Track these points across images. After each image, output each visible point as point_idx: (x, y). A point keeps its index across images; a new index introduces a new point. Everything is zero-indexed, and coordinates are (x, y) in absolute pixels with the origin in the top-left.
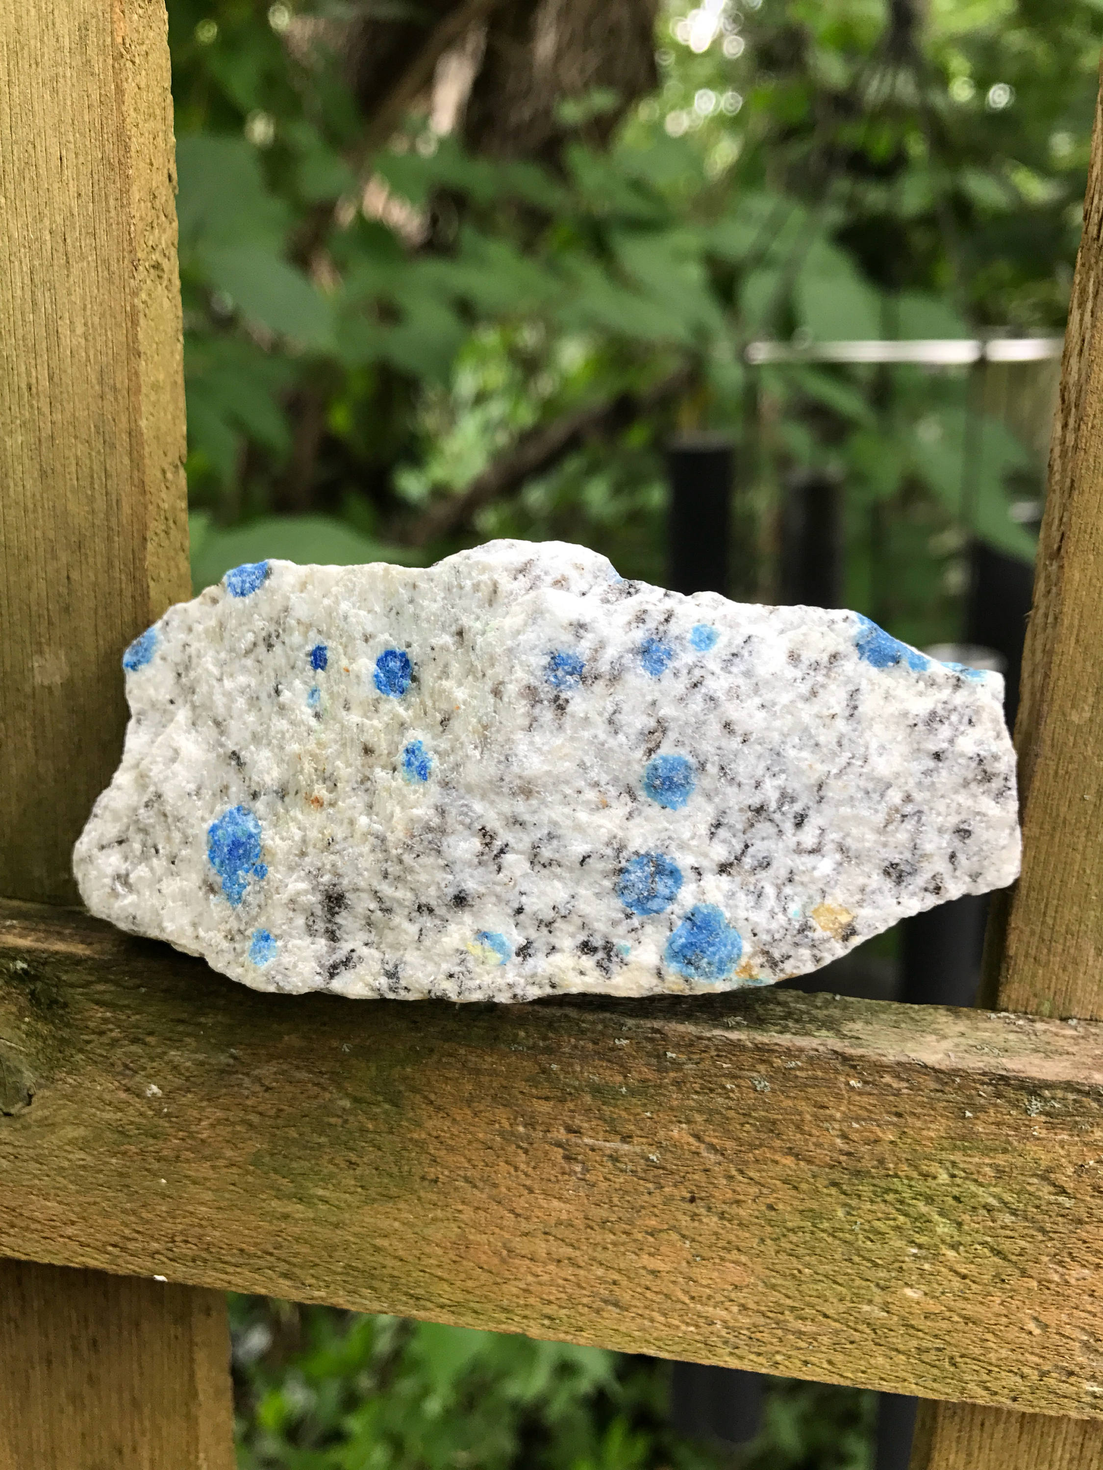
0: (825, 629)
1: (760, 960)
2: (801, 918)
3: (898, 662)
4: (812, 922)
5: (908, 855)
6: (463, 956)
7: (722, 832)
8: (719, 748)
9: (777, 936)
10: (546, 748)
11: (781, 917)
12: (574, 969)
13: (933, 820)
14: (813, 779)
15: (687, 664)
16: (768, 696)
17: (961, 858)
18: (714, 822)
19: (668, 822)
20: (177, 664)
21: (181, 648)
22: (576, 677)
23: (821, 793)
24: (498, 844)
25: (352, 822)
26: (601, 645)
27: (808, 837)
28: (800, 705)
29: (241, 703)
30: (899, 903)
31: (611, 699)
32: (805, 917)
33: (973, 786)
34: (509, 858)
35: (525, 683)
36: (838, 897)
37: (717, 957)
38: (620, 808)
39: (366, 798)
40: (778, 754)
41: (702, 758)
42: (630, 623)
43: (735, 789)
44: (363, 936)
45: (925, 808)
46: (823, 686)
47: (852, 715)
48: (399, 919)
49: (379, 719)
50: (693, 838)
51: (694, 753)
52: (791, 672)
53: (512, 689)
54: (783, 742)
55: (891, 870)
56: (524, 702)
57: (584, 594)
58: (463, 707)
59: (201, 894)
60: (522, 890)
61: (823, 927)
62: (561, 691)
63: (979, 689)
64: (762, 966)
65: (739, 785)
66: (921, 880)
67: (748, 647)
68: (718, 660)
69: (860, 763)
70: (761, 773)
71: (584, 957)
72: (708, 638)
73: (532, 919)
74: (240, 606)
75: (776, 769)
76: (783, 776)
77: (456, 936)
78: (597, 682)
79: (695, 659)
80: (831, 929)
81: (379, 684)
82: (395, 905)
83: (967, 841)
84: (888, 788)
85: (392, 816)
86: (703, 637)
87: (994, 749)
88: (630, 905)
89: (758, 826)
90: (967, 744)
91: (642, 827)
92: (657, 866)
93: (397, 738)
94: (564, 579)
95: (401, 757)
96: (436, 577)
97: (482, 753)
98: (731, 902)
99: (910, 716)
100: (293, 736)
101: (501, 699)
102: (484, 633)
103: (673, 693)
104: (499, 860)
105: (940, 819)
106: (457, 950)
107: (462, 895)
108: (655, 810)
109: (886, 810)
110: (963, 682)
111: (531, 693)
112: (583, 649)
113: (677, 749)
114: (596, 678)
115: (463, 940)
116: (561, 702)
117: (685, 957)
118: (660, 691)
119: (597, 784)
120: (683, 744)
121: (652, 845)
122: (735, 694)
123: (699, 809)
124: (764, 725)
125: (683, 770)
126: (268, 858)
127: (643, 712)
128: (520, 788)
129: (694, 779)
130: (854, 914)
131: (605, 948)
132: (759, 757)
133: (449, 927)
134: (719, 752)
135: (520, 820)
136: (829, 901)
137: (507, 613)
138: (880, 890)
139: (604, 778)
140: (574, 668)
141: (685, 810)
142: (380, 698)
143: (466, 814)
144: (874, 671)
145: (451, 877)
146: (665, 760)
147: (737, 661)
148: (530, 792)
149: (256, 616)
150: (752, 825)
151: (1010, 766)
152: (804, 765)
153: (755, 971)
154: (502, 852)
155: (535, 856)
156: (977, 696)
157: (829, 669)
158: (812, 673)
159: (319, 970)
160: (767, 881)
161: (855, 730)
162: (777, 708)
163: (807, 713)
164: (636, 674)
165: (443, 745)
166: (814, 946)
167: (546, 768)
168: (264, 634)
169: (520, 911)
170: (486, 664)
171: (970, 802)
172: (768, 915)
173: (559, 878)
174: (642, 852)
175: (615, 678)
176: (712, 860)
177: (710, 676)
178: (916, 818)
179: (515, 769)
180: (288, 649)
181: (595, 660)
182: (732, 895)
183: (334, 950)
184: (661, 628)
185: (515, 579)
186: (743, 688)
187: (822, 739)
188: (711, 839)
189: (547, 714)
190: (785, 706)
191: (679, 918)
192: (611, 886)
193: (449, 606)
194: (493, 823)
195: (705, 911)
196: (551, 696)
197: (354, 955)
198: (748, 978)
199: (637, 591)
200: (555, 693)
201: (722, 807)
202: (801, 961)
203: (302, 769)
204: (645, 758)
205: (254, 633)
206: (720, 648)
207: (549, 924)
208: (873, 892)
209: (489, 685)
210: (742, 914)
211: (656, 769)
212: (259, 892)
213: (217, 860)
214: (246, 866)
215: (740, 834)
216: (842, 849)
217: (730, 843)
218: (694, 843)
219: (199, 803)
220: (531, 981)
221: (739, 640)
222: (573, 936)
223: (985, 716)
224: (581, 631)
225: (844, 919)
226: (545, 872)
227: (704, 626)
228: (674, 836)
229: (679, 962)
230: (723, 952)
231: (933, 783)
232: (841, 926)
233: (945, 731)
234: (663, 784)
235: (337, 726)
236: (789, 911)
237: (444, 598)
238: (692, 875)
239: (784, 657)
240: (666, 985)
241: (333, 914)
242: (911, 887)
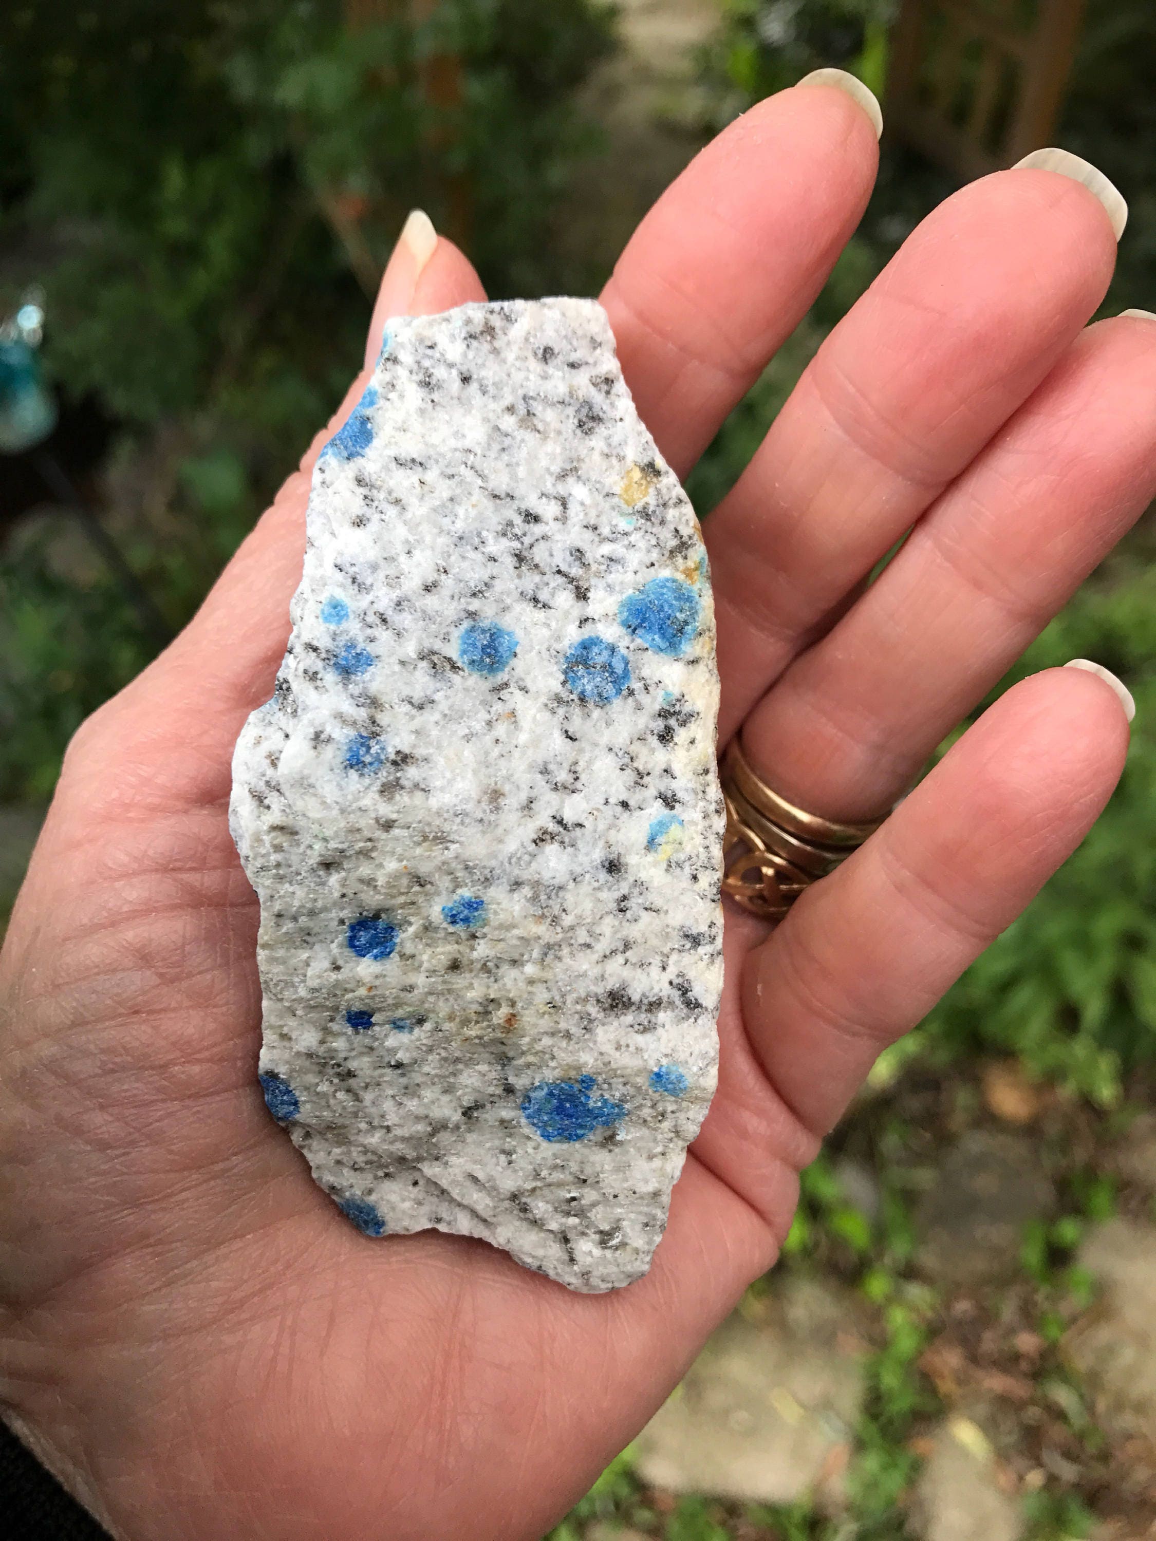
0: (330, 491)
1: (679, 560)
2: (635, 518)
3: (368, 419)
4: (639, 506)
5: (570, 411)
6: (673, 865)
7: (543, 596)
8: (453, 597)
9: (654, 542)
10: (448, 775)
11: (633, 538)
12: (688, 750)
13: (533, 385)
14: (488, 504)
15: (361, 629)
16: (399, 548)
17: (574, 357)
18: (532, 604)
19: (531, 651)
20: (376, 1178)
21: (358, 1173)
22: (372, 743)
23: (503, 496)
24: (552, 827)
25: (531, 982)
26: (340, 717)
27: (549, 510)
28: (408, 515)
29: (412, 1105)
30: (621, 420)
31: (396, 707)
32: (633, 514)
33: (497, 344)
34: (569, 816)
35: (377, 796)
36: (614, 481)
37: (674, 602)
38: (515, 698)
39: (505, 967)
40: (461, 538)
41: (463, 615)
42: (316, 688)
43: (496, 582)
44: (655, 971)
45: (521, 392)
46: (390, 493)
47: (421, 464)
48: (634, 932)
49: (421, 954)
50: (548, 626)
51: (457, 624)
52: (374, 526)
53: (386, 810)
54: (448, 533)
55: (586, 427)
56: (397, 797)
57: (287, 736)
58: (405, 863)
59: (617, 1150)
60: (603, 801)
61: (645, 496)
62: (387, 759)
63: (399, 339)
64: (686, 558)
65: (493, 578)
66: (598, 398)
67: (347, 567)
68: (359, 597)
69: (472, 457)
70: (480, 556)
71: (676, 739)
72: (335, 607)
73: (634, 792)
74: (308, 1106)
75: (477, 541)
76: (484, 533)
77: (653, 871)
78: (378, 721)
79: (357, 620)
80: (647, 488)
81: (384, 955)
82: (619, 936)
83: (556, 351)
84: (499, 429)
85: (523, 938)
86: (333, 612)
87: (459, 323)
88: (619, 692)
89: (537, 560)
90: (454, 350)
91: (536, 677)
92: (577, 663)
93: (441, 934)
94: (269, 756)
95: (459, 928)
96: (269, 892)
97: (452, 842)
98: (617, 588)
99: (423, 406)
100: (444, 1048)
101: (394, 821)
102: (325, 840)
103: (392, 643)
104: (569, 825)
105: (532, 377)
106: (667, 870)
107: (607, 864)
108: (519, 664)
109: (522, 431)
110: (391, 354)
111: (389, 789)
112: (341, 734)
113: (452, 639)
114: (374, 722)
115: (655, 864)
116: (399, 759)
117: (674, 636)
118: (389, 656)
119: (489, 723)
120: (448, 633)
121: (555, 668)
122: (394, 581)
123: (518, 619)
124: (428, 553)
125: (475, 635)
126: (573, 1074)
127: (411, 673)
128: (491, 802)
129: (485, 624)
130: (632, 465)
131: (665, 717)
132: (464, 558)
133: (643, 879)
134: (456, 598)
135: (525, 803)
136: (617, 490)
137: (304, 815)
138: (608, 438)
139: (483, 716)
140: (362, 744)
141: (519, 634)
142: (399, 952)
143: (519, 859)
144: (376, 442)
145: (588, 876)
146: (464, 652)
147: (360, 579)
148: (495, 791)
149: (319, 1089)
150: (537, 566)
151: (479, 308)
152: (473, 513)
153: (691, 564)
154: (560, 822)
155: (565, 788)
156: (406, 341)
157: (372, 486)
158: (375, 504)
159: (692, 1020)
160: (597, 552)
161: (437, 462)
162: (411, 538)
163: (418, 509)
164: (371, 681)
165: (447, 885)
166: (664, 505)
167: (470, 775)
168: (336, 1081)
169: (625, 805)
170: (358, 836)
171: (515, 348)
172: (632, 551)
173: (590, 762)
174: (562, 677)
175: (374, 703)
176: (572, 606)
177: (375, 605)
178: (531, 402)
179: (469, 807)
180: (354, 1053)
181: (355, 723)
182: (610, 587)
183: (671, 1003)
184: (323, 655)
185: (268, 807)
186: (388, 573)
187: (446, 495)
188: (550, 608)
189: (411, 773)
190: (410, 530)
191: (633, 640)
192: (599, 710)
193: (299, 878)
194: (530, 830)
195: (626, 614)
196: (393, 768)
197: (676, 981)
198: (698, 572)
199: (286, 681)
200: (388, 764)
201: (516, 595)
202: (680, 519)
203: (477, 1037)
204: (461, 673)
205: (336, 1091)
206: (346, 595)
207: (641, 775)
208: (609, 445)
209: (379, 834)
210: (630, 576)
211: (474, 661)
212: (609, 1084)
213: (579, 1132)
214: (582, 1099)
215: (546, 578)
216: (563, 476)
217: (554, 588)
218: (553, 625)
219: (519, 1151)
220: (701, 794)
221: (339, 576)
222: (653, 751)
223: (427, 333)
224: (323, 737)
225: (637, 475)
226: (583, 778)
227: (323, 611)
228: (545, 646)
229: (680, 642)
230: (669, 596)
231: (494, 384)
232: (645, 477)
233: (440, 373)
234: (489, 655)
235: (431, 999)
236: (626, 530)
237: (291, 883)
238: (588, 626)
239: (359, 532)
240: (706, 656)
241: (632, 1004)
242: (605, 408)
